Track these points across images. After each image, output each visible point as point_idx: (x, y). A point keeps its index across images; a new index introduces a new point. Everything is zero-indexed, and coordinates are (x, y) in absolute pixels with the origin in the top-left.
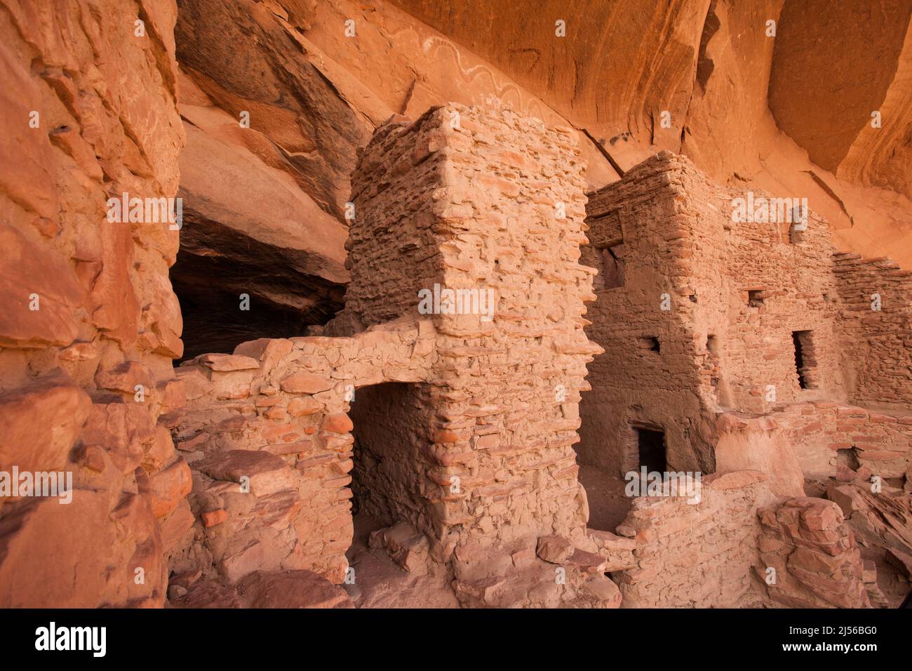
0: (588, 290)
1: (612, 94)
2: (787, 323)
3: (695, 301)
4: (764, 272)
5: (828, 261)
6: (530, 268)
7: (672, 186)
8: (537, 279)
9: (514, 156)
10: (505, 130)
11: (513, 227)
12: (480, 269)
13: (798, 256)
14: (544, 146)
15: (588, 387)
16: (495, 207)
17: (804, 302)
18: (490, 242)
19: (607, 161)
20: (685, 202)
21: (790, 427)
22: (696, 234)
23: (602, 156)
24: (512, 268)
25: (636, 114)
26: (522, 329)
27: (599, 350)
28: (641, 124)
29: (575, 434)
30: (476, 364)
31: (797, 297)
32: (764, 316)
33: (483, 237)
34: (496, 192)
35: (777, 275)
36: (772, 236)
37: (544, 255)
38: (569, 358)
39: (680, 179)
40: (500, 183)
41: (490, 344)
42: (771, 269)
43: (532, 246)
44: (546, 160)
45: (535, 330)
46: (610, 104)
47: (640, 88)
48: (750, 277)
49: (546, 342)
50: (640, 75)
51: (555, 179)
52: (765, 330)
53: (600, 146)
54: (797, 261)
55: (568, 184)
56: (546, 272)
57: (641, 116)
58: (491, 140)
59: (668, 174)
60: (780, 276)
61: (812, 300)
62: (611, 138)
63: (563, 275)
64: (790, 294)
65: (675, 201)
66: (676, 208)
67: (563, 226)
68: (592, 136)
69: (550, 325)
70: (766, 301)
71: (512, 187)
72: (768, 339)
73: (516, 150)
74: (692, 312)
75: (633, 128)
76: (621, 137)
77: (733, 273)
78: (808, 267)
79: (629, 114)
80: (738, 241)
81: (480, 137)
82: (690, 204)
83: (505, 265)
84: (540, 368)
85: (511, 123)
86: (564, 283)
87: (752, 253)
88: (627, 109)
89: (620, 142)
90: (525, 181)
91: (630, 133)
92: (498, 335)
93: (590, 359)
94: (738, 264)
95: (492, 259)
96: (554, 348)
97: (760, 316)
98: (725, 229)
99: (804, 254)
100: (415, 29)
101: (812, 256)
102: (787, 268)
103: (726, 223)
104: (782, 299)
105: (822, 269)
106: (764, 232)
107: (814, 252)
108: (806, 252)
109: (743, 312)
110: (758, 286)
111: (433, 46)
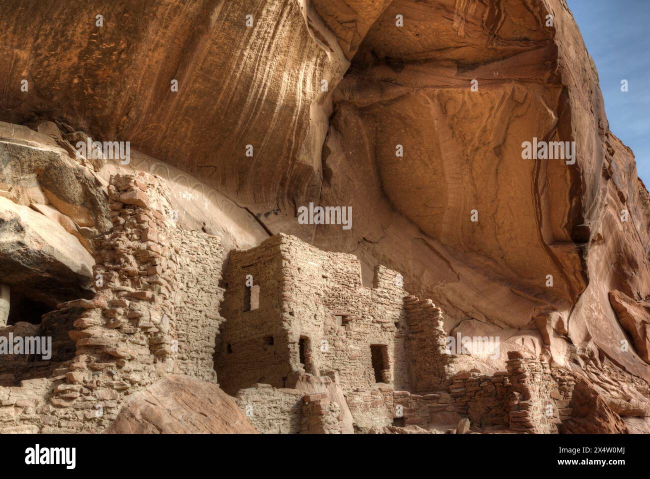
0: (221, 297)
1: (264, 188)
2: (366, 339)
3: (293, 315)
4: (348, 305)
5: (399, 301)
6: (199, 287)
7: (282, 253)
8: (201, 291)
9: (195, 247)
10: (193, 238)
11: (194, 272)
12: (181, 285)
13: (375, 297)
14: (207, 243)
15: (219, 332)
16: (188, 265)
17: (379, 326)
18: (185, 277)
19: (262, 228)
20: (289, 262)
21: (362, 401)
22: (296, 279)
23: (259, 224)
24: (192, 286)
25: (282, 198)
26: (195, 307)
27: (225, 320)
28: (287, 204)
29: (212, 349)
30: (178, 316)
31: (373, 322)
32: (348, 332)
33: (183, 275)
34: (188, 260)
35: (358, 307)
36: (356, 283)
37: (205, 282)
38: (212, 321)
39: (288, 249)
40: (190, 257)
41: (183, 310)
42: (354, 303)
43: (200, 279)
44: (207, 249)
45: (199, 308)
46: (263, 193)
47: (282, 185)
48: (339, 307)
49: (203, 313)
50: (281, 179)
51: (210, 255)
52: (349, 341)
53: (257, 219)
54: (373, 299)
55: (215, 257)
56: (205, 289)
57: (286, 199)
58: (187, 242)
59: (281, 246)
60: (360, 308)
61: (385, 325)
62: (265, 213)
63: (211, 290)
64: (367, 319)
65: (283, 261)
66: (284, 265)
67: (212, 273)
68: (252, 211)
69: (205, 308)
70: (350, 323)
71: (194, 258)
72: (352, 346)
73: (196, 245)
74: (290, 321)
75: (281, 207)
76: (273, 212)
77: (327, 304)
78: (382, 304)
79: (277, 198)
80: (332, 284)
81: (184, 241)
82: (293, 262)
83: (190, 285)
84: (200, 322)
85: (195, 235)
86: (211, 293)
87: (341, 293)
88: (276, 195)
89: (272, 216)
90: (199, 256)
91: (279, 210)
92: (186, 308)
93: (220, 322)
94: (331, 299)
95: (185, 283)
96: (206, 316)
97: (345, 331)
98: (324, 277)
99: (378, 296)
100: (147, 161)
101: (386, 297)
102: (366, 304)
103: (324, 274)
104: (362, 322)
105: (394, 306)
106: (351, 280)
107: (387, 295)
108: (380, 294)
109: (333, 328)
110: (344, 313)
111: (155, 168)
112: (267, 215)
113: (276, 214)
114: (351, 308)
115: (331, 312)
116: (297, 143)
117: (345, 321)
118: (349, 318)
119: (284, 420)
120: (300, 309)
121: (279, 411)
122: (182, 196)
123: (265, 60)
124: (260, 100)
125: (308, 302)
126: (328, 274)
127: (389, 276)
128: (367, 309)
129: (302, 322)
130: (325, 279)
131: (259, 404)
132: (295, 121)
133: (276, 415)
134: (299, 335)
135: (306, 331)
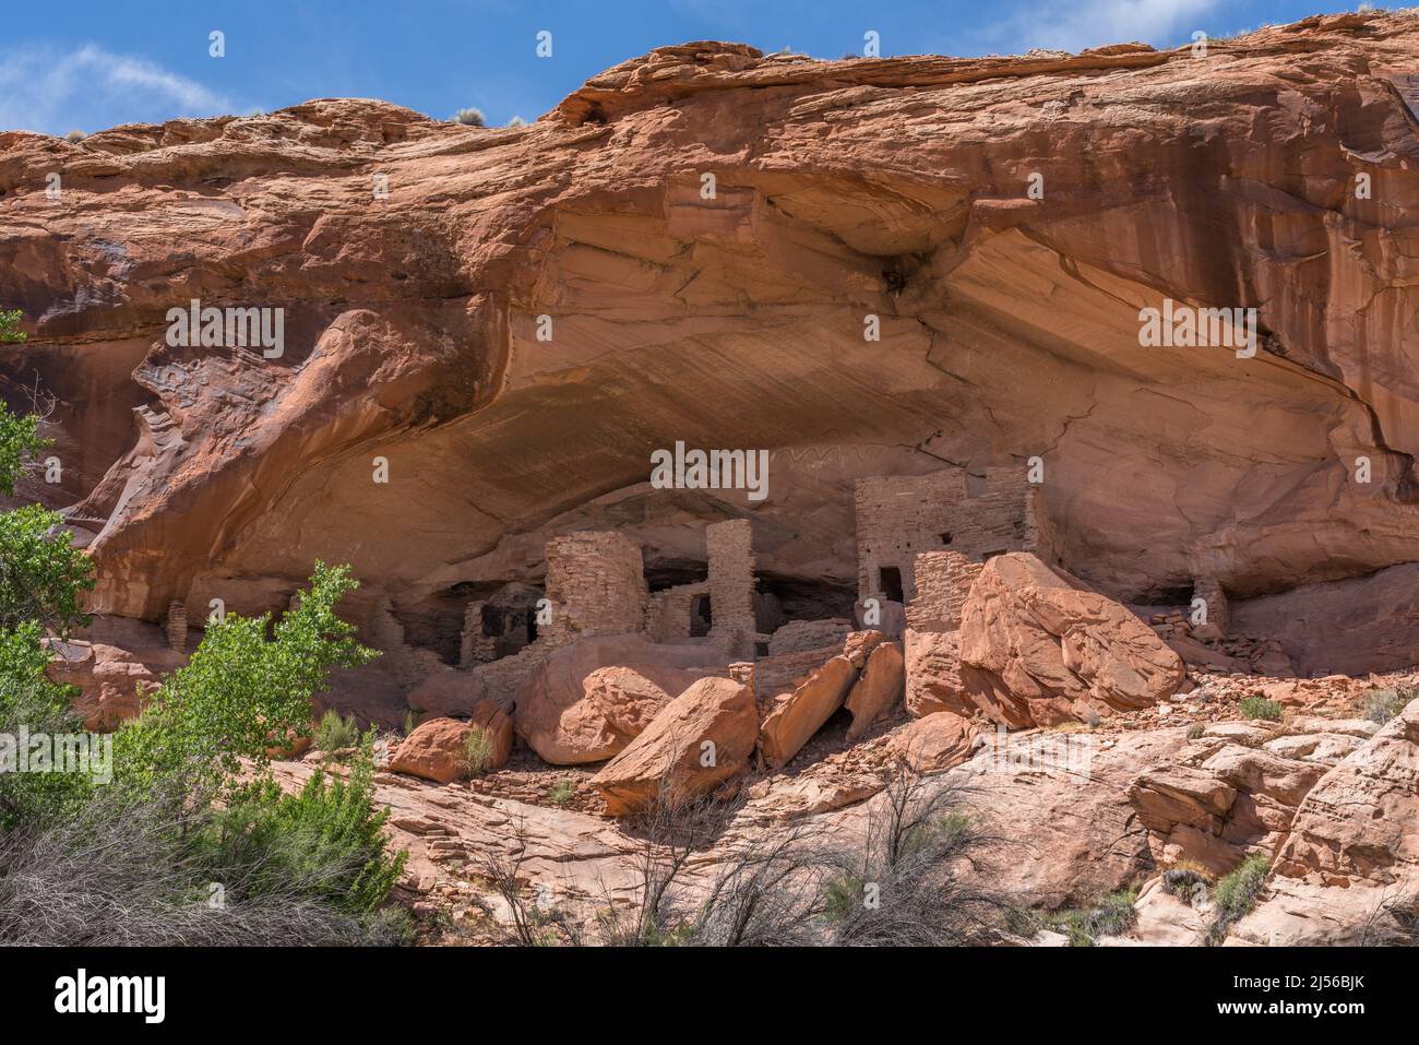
3: (869, 552)
4: (951, 521)
13: (982, 504)
17: (989, 532)
19: (928, 456)
20: (863, 504)
22: (873, 517)
23: (922, 454)
25: (930, 420)
28: (944, 422)
35: (961, 521)
42: (956, 518)
46: (905, 426)
48: (940, 526)
53: (919, 449)
54: (980, 508)
60: (963, 521)
62: (924, 441)
64: (972, 530)
68: (909, 445)
70: (954, 538)
75: (939, 428)
76: (934, 437)
78: (993, 509)
89: (934, 441)
91: (940, 432)
98: (923, 501)
99: (987, 502)
102: (970, 515)
103: (923, 498)
104: (967, 535)
106: (953, 495)
107: (999, 497)
108: (987, 500)
109: (934, 548)
110: (944, 531)
111: (776, 457)
112: (928, 441)
113: (940, 436)
114: (954, 524)
115: (933, 533)
116: (866, 385)
117: (947, 539)
118: (952, 535)
120: (879, 545)
123: (739, 367)
124: (780, 384)
125: (894, 533)
126: (927, 498)
127: (1002, 474)
128: (970, 520)
129: (882, 555)
130: (925, 504)
134: (876, 568)
135: (888, 562)
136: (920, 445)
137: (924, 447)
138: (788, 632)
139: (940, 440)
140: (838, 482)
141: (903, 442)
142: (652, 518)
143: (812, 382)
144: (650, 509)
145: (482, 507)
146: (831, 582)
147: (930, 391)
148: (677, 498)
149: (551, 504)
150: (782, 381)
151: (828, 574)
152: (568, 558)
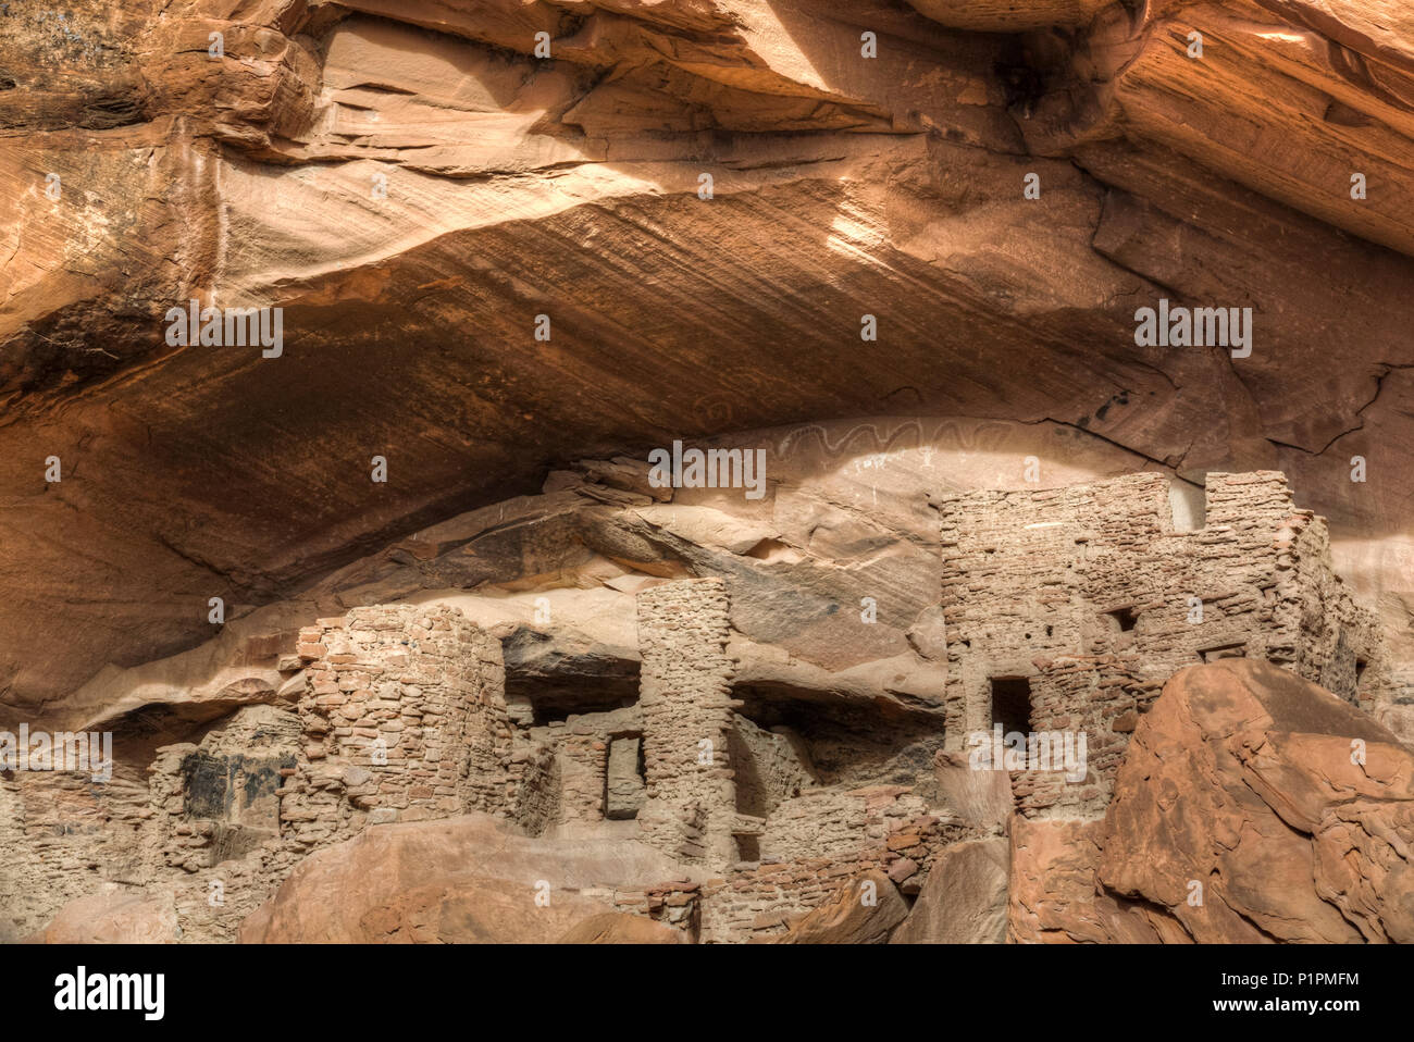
2: (1186, 642)
3: (970, 645)
4: (1134, 583)
13: (1194, 549)
17: (1211, 607)
19: (1103, 442)
20: (958, 547)
22: (976, 575)
23: (1090, 438)
25: (1110, 370)
32: (1139, 640)
35: (1152, 583)
36: (1150, 532)
39: (956, 522)
42: (1143, 577)
48: (1114, 594)
52: (1142, 657)
53: (1082, 429)
54: (1191, 556)
57: (1123, 368)
60: (1158, 582)
61: (1223, 603)
62: (1094, 411)
64: (1175, 603)
65: (944, 550)
66: (944, 557)
68: (1063, 420)
70: (1139, 619)
72: (1149, 667)
74: (961, 658)
76: (1113, 404)
77: (1089, 595)
79: (1101, 375)
80: (1097, 552)
82: (966, 545)
87: (1118, 562)
88: (1089, 373)
89: (1115, 410)
91: (1127, 392)
94: (1094, 583)
97: (1132, 640)
98: (1078, 542)
99: (1205, 544)
100: (769, 438)
101: (1227, 541)
102: (1171, 571)
103: (1079, 536)
104: (1166, 612)
105: (1256, 553)
106: (1138, 529)
107: (1231, 535)
108: (1207, 539)
109: (1101, 640)
110: (1122, 603)
111: (792, 443)
112: (1102, 413)
113: (1125, 402)
114: (1140, 589)
115: (1098, 608)
116: (965, 299)
117: (1126, 619)
118: (1135, 612)
119: (853, 839)
120: (989, 631)
121: (843, 826)
122: (861, 466)
123: (701, 264)
124: (789, 297)
125: (1019, 608)
126: (1087, 534)
127: (1237, 489)
128: (1173, 582)
129: (995, 652)
130: (1082, 546)
131: (802, 821)
132: (904, 279)
133: (834, 834)
134: (982, 679)
135: (1008, 665)
136: (1085, 420)
137: (1094, 425)
138: (799, 812)
139: (1127, 411)
140: (916, 498)
141: (1051, 414)
142: (538, 571)
143: (852, 293)
144: (533, 551)
145: (188, 550)
146: (905, 705)
147: (1098, 310)
148: (588, 529)
149: (331, 543)
150: (791, 291)
151: (899, 688)
152: (345, 664)
